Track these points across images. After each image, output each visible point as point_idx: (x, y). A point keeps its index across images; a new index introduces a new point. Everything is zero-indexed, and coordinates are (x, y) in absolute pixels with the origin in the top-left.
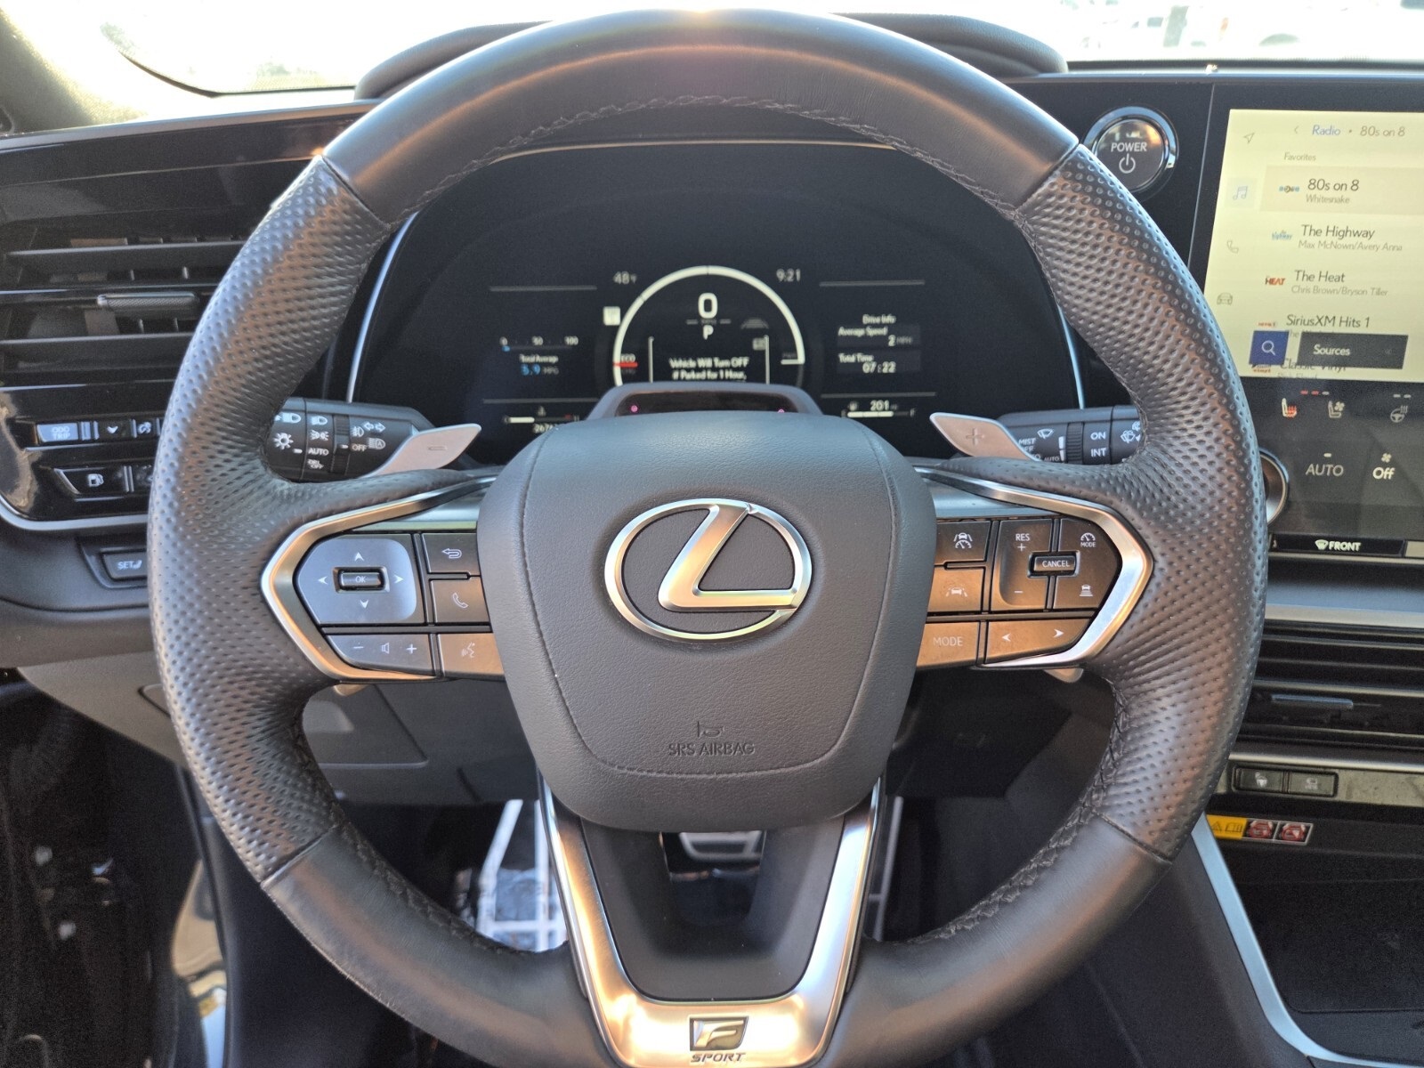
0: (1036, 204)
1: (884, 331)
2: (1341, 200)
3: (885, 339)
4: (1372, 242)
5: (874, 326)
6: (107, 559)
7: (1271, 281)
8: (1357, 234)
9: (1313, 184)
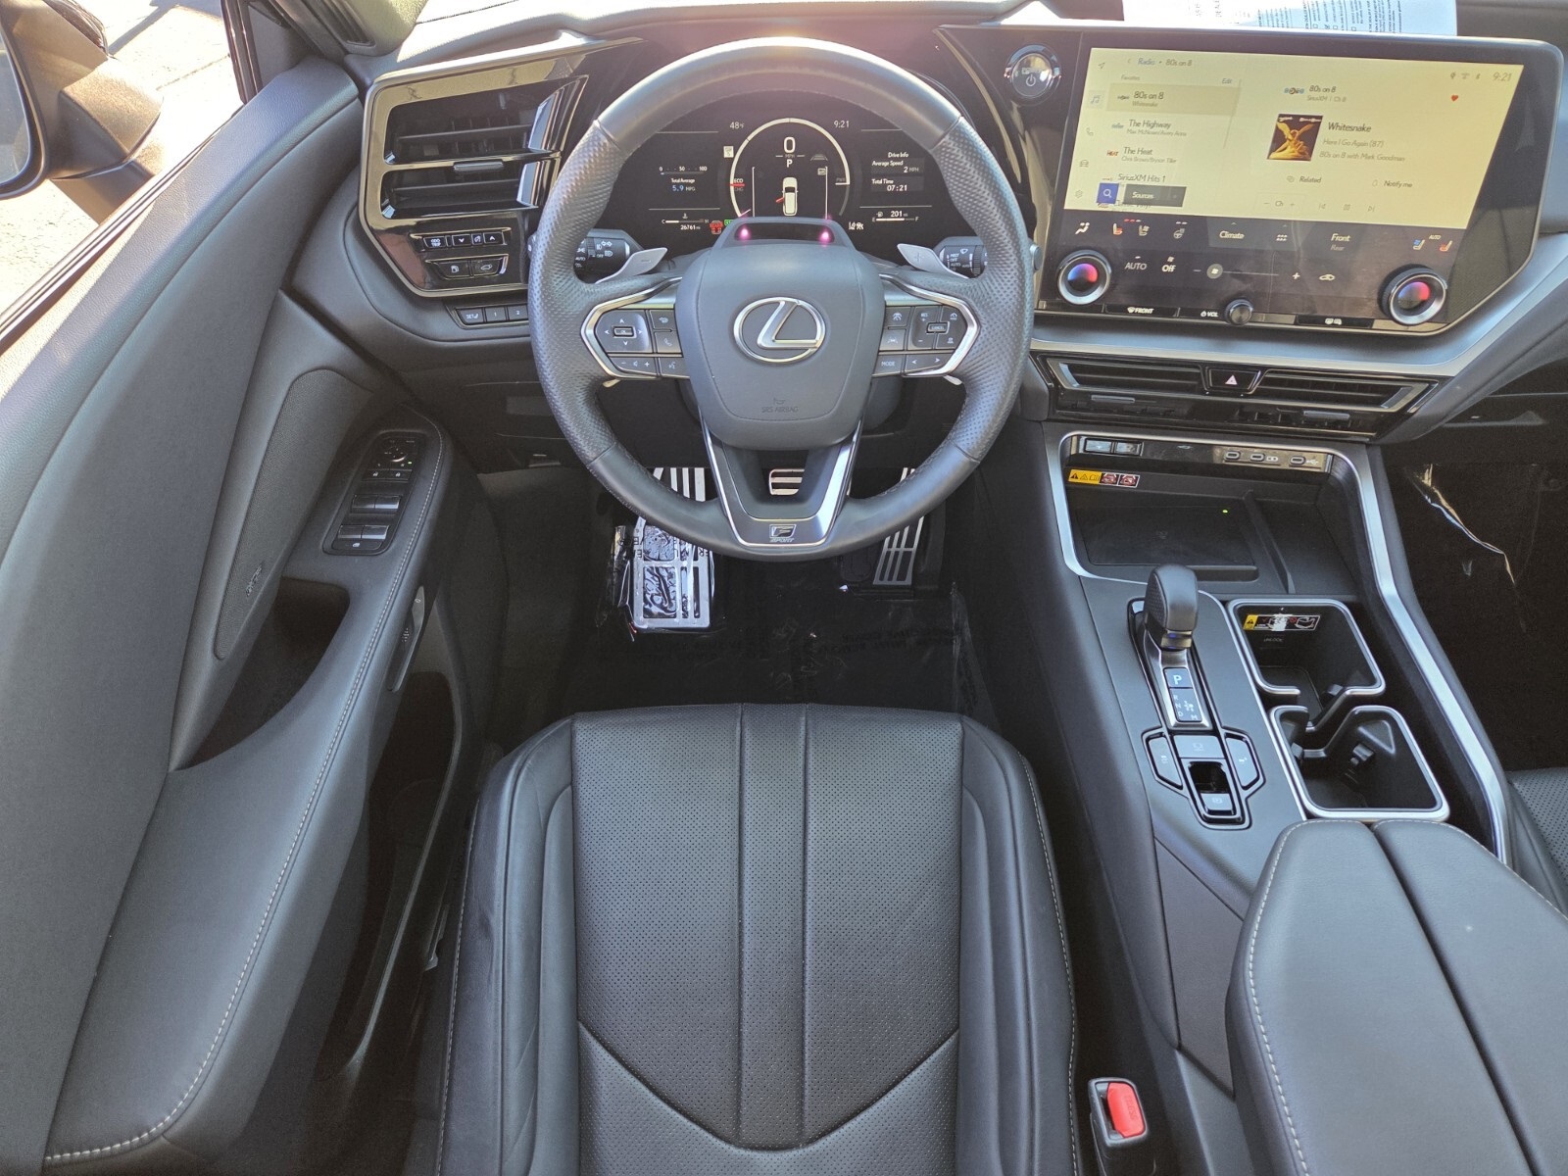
0: (942, 146)
1: (901, 163)
2: (1152, 105)
3: (902, 167)
4: (1170, 130)
5: (896, 159)
6: (462, 313)
7: (1111, 154)
8: (1161, 125)
9: (1137, 95)
